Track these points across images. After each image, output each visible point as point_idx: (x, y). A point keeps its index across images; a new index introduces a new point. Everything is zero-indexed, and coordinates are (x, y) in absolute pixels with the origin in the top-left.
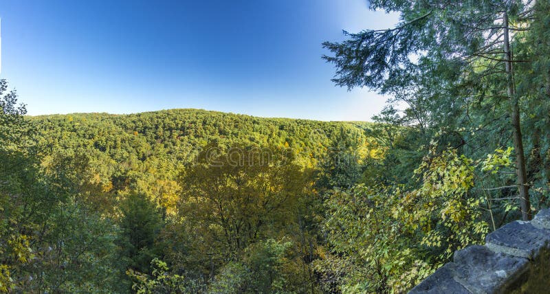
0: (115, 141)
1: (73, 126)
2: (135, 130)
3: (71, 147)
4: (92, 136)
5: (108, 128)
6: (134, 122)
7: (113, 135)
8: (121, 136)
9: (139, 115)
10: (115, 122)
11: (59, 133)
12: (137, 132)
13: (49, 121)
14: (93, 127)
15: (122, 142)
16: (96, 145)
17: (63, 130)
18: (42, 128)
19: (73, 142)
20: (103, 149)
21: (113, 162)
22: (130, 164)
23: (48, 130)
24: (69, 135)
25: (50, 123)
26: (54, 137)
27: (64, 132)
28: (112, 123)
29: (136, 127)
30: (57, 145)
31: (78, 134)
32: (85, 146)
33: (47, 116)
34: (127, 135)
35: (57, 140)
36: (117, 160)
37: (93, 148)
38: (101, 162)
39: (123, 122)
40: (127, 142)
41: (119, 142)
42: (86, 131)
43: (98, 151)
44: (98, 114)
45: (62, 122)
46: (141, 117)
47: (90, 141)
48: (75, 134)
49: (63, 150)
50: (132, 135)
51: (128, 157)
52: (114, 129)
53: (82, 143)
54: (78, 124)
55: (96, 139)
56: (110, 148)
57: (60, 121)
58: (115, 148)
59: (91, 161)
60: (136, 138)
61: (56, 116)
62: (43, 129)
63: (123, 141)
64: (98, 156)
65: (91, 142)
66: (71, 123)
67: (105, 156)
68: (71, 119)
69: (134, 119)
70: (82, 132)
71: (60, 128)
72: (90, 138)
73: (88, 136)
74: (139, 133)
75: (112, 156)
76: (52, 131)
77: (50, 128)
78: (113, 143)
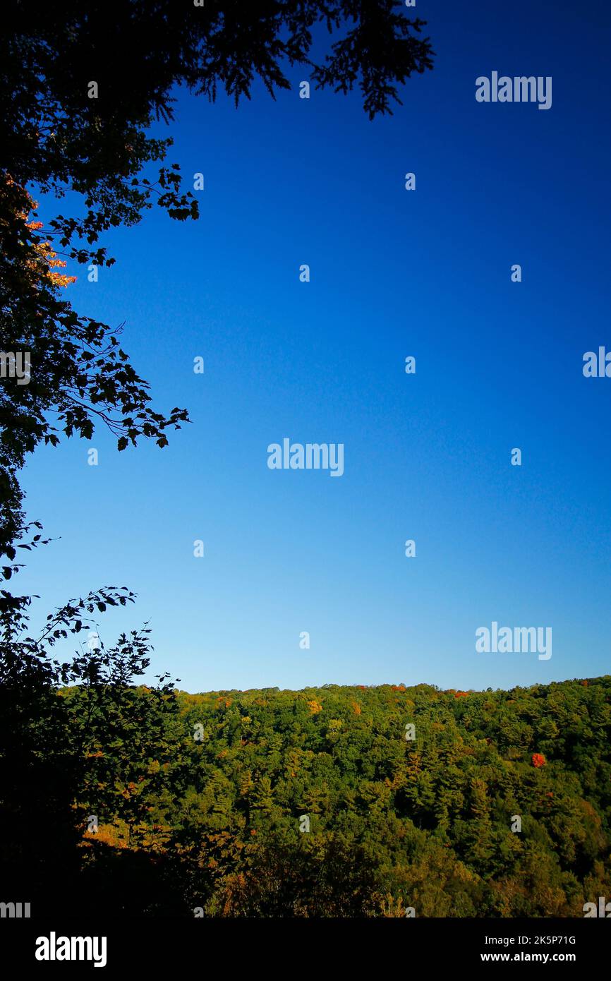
0: (467, 791)
1: (324, 732)
2: (534, 748)
3: (315, 807)
4: (385, 770)
5: (440, 739)
6: (527, 718)
7: (459, 764)
8: (488, 770)
9: (541, 692)
10: (460, 718)
11: (276, 756)
12: (542, 757)
13: (244, 713)
14: (387, 735)
15: (490, 793)
16: (402, 803)
17: (288, 743)
18: (220, 735)
19: (321, 791)
20: (426, 819)
21: (466, 873)
22: (529, 883)
23: (240, 742)
24: (307, 764)
25: (248, 719)
26: (259, 771)
27: (294, 753)
28: (452, 722)
29: (539, 736)
30: (268, 802)
31: (337, 762)
32: (362, 805)
33: (237, 694)
34: (508, 765)
35: (266, 781)
36: (480, 867)
37: (392, 814)
38: (422, 872)
39: (487, 717)
40: (510, 793)
41: (481, 793)
42: (364, 750)
43: (407, 827)
44: (403, 690)
45: (287, 717)
46: (551, 701)
47: (379, 786)
48: (330, 759)
49: (286, 821)
50: (524, 768)
51: (518, 856)
52: (458, 743)
53: (351, 795)
54: (338, 723)
55: (401, 779)
56: (452, 816)
57: (278, 713)
58: (468, 815)
59: (385, 868)
60: (543, 781)
61: (269, 694)
62: (223, 741)
63: (495, 788)
64: (412, 848)
65: (385, 790)
66: (315, 718)
67: (435, 846)
68: (316, 707)
69: (524, 706)
70: (353, 752)
71: (278, 739)
72: (378, 777)
73: (371, 770)
74: (550, 758)
75: (462, 849)
76: (251, 748)
77: (247, 737)
78: (459, 796)
